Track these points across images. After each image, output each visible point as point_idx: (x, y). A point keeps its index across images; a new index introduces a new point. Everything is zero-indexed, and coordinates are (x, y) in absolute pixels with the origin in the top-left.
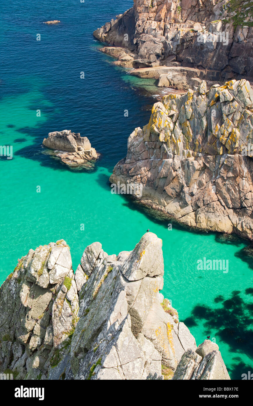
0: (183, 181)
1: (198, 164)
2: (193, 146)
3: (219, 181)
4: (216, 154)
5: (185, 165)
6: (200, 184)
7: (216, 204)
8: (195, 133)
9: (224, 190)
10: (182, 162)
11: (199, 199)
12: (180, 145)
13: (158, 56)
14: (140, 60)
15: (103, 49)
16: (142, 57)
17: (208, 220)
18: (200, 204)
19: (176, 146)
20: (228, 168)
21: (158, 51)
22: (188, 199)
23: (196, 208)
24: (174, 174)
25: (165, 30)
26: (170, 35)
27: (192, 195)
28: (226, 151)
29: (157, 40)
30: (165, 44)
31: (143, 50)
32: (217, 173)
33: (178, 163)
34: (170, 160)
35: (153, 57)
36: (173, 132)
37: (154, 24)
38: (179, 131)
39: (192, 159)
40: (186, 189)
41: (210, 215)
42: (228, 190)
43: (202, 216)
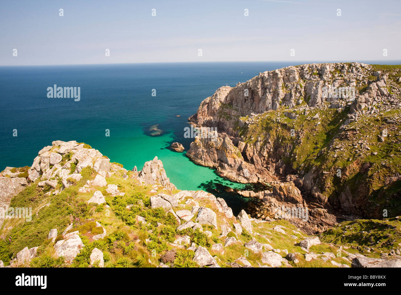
0: (202, 155)
1: (205, 151)
2: (204, 146)
3: (210, 155)
4: (209, 148)
5: (202, 151)
6: (206, 155)
7: (209, 160)
8: (205, 143)
9: (211, 157)
10: (202, 150)
11: (205, 159)
12: (201, 146)
13: (202, 125)
14: (198, 126)
15: (190, 123)
16: (198, 125)
17: (207, 164)
18: (206, 160)
19: (200, 146)
20: (212, 152)
21: (202, 124)
22: (203, 159)
23: (205, 161)
24: (200, 153)
25: (204, 118)
26: (205, 120)
27: (204, 158)
28: (211, 147)
29: (202, 121)
30: (204, 122)
31: (199, 123)
32: (210, 153)
33: (201, 150)
34: (199, 150)
35: (201, 125)
36: (200, 143)
37: (202, 117)
38: (201, 143)
39: (204, 149)
40: (203, 157)
41: (208, 163)
42: (212, 157)
43: (206, 163)
